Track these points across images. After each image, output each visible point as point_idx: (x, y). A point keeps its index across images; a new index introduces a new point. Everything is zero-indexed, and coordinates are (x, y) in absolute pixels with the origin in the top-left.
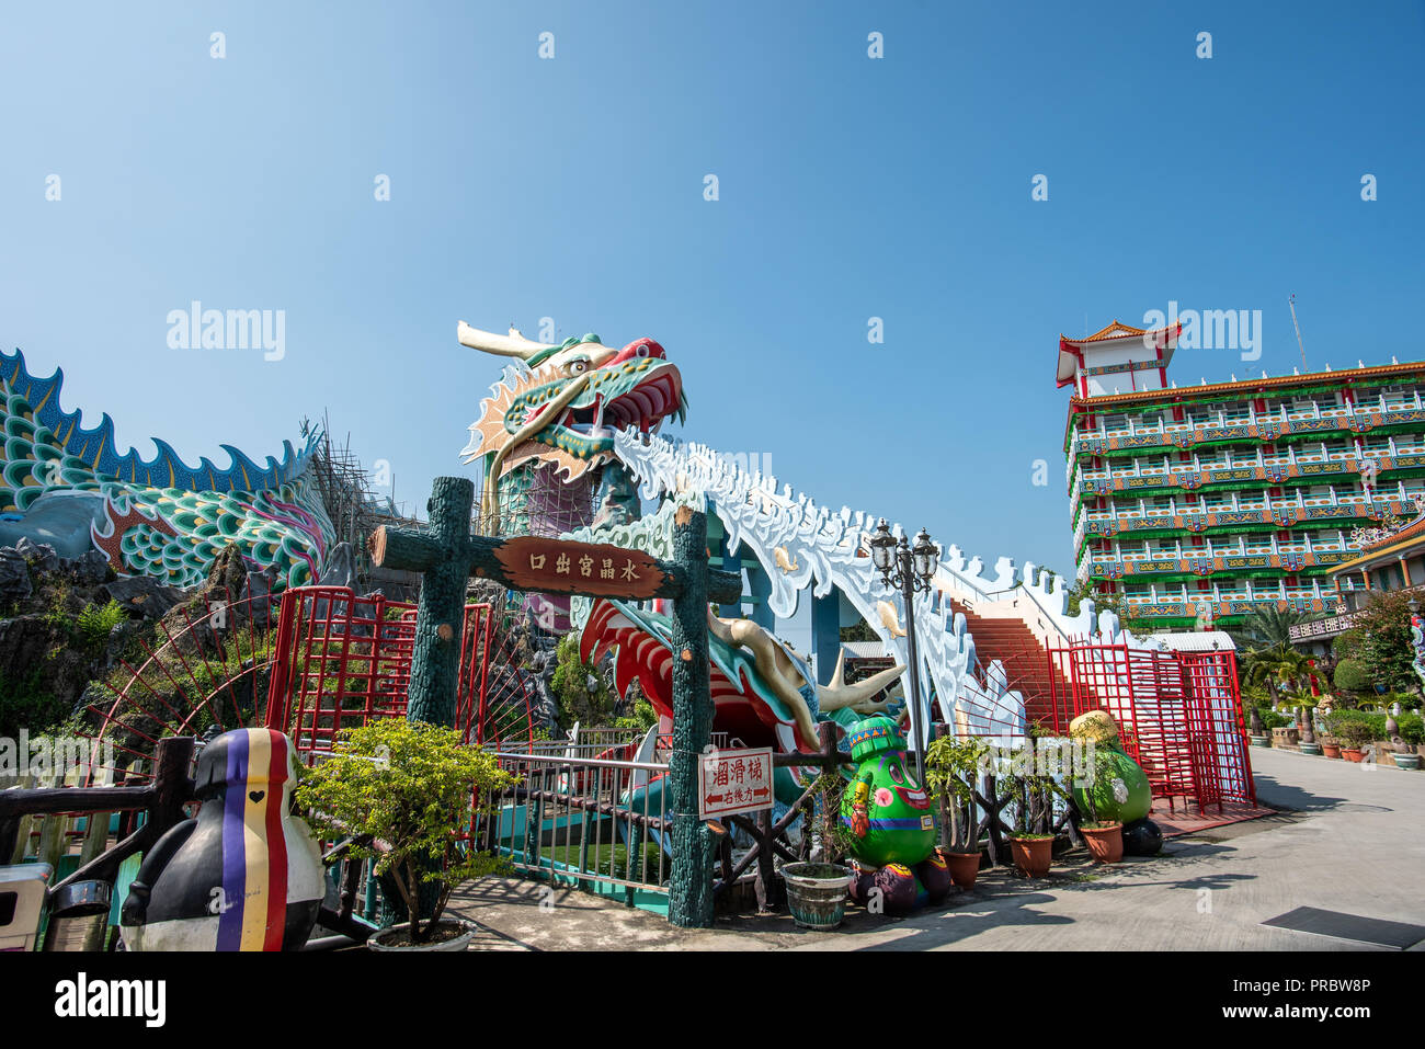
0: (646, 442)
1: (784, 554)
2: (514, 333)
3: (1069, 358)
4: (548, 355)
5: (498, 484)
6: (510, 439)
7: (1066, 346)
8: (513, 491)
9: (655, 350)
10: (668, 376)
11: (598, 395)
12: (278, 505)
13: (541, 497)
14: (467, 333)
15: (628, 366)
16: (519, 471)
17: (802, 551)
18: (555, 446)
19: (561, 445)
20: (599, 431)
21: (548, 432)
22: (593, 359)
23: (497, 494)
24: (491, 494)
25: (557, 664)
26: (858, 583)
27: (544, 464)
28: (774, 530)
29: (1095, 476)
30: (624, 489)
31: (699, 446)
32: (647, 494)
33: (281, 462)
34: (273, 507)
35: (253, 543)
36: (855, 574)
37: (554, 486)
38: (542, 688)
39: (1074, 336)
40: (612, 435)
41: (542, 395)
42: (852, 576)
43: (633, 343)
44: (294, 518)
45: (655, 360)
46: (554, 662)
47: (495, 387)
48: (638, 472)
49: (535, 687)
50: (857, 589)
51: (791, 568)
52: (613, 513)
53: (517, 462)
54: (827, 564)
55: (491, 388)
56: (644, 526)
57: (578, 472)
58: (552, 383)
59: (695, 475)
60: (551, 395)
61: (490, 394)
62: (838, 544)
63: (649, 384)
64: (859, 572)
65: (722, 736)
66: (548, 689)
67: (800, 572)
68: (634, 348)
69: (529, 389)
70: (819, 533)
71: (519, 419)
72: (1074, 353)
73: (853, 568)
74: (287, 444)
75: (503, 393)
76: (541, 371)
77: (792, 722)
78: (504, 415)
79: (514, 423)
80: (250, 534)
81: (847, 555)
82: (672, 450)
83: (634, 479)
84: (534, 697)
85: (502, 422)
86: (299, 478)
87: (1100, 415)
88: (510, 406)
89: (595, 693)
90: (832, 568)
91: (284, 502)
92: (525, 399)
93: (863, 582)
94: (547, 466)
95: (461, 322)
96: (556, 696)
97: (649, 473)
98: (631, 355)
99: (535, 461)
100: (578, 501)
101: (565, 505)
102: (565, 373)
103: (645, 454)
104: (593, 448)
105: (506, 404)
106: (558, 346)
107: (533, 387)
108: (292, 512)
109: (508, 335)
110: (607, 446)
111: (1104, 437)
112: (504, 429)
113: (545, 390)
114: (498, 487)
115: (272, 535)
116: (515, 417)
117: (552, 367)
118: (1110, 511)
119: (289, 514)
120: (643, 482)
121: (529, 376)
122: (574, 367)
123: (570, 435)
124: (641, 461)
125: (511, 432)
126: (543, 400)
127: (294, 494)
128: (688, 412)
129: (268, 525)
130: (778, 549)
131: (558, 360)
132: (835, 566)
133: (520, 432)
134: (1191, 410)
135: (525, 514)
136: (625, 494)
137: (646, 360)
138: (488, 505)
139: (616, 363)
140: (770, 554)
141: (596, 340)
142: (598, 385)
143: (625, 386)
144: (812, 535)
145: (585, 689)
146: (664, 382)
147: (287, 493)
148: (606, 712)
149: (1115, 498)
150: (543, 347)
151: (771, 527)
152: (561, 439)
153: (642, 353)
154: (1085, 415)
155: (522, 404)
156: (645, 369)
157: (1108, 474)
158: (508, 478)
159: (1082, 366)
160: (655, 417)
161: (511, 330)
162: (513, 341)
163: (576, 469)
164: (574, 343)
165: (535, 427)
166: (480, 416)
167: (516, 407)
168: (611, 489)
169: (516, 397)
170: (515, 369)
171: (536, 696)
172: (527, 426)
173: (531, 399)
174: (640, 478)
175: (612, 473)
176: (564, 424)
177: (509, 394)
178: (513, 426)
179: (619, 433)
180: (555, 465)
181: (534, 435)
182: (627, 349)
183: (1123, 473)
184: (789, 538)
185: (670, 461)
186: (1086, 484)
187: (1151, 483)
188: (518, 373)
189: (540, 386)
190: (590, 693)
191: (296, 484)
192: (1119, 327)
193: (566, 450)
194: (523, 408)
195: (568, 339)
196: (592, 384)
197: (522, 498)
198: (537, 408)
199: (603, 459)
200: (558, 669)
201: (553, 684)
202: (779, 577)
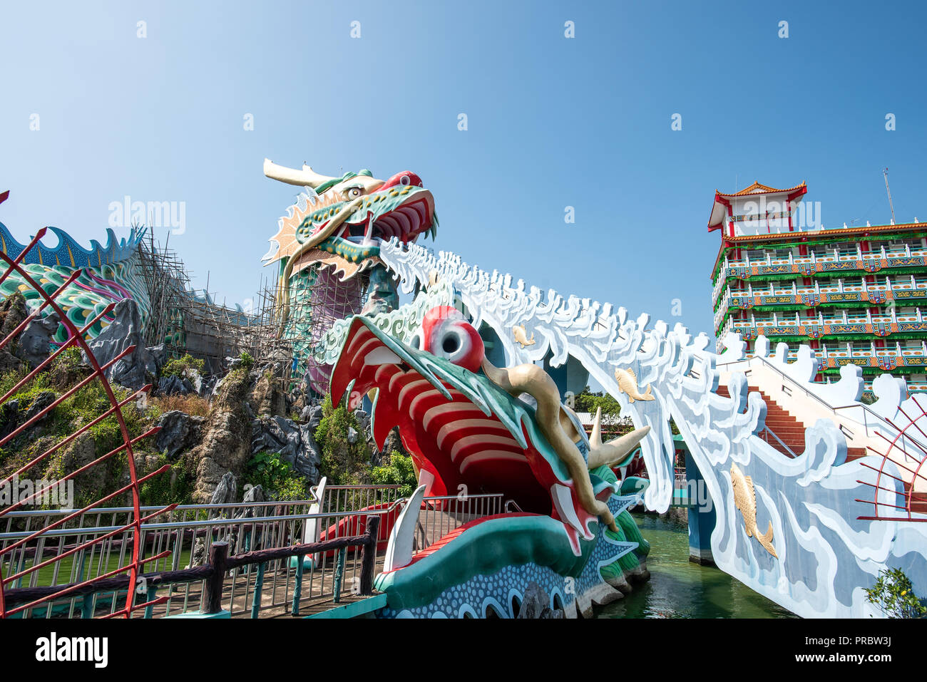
0: (405, 249)
1: (522, 332)
2: (306, 168)
3: (720, 207)
4: (331, 185)
5: (289, 281)
6: (300, 247)
7: (719, 198)
8: (301, 287)
9: (415, 180)
10: (424, 200)
11: (369, 213)
12: (99, 280)
13: (322, 292)
14: (271, 168)
15: (393, 191)
16: (305, 272)
17: (539, 328)
18: (334, 253)
19: (339, 252)
20: (369, 241)
21: (329, 242)
22: (366, 187)
23: (288, 288)
24: (283, 289)
25: (322, 417)
26: (594, 353)
27: (326, 266)
28: (512, 312)
29: (740, 294)
30: (386, 287)
31: (447, 253)
32: (405, 289)
33: (104, 245)
34: (93, 281)
35: (69, 307)
36: (592, 345)
37: (332, 284)
38: (306, 438)
39: (725, 192)
40: (379, 245)
41: (326, 214)
42: (588, 347)
43: (398, 174)
44: (111, 291)
45: (414, 187)
46: (319, 415)
47: (290, 210)
48: (397, 272)
49: (300, 437)
50: (593, 358)
51: (528, 343)
52: (377, 305)
53: (304, 265)
54: (563, 338)
55: (287, 210)
56: (401, 313)
57: (350, 273)
58: (334, 204)
59: (444, 273)
60: (332, 214)
61: (287, 214)
62: (574, 320)
63: (408, 206)
64: (595, 343)
65: (497, 498)
66: (312, 440)
67: (536, 346)
68: (398, 178)
69: (316, 210)
70: (556, 311)
71: (307, 233)
72: (724, 204)
73: (589, 341)
74: (110, 232)
75: (296, 213)
76: (325, 196)
77: (570, 482)
78: (296, 229)
79: (303, 235)
80: (66, 300)
81: (584, 329)
82: (426, 254)
83: (395, 278)
84: (298, 446)
85: (294, 235)
86: (121, 262)
87: (745, 250)
88: (301, 223)
89: (355, 444)
90: (569, 341)
91: (104, 279)
92: (312, 218)
93: (600, 352)
94: (327, 268)
95: (266, 160)
96: (319, 446)
97: (407, 272)
98: (396, 183)
99: (319, 264)
100: (351, 297)
101: (340, 299)
102: (344, 197)
103: (405, 258)
104: (364, 253)
105: (298, 221)
106: (339, 178)
107: (319, 208)
108: (111, 287)
109: (302, 170)
110: (375, 253)
111: (747, 265)
112: (296, 240)
113: (328, 210)
114: (289, 284)
115: (87, 302)
116: (304, 231)
117: (335, 193)
118: (750, 321)
119: (108, 288)
120: (402, 279)
121: (316, 199)
122: (351, 192)
123: (346, 245)
124: (400, 263)
125: (301, 243)
126: (326, 218)
127: (115, 274)
128: (438, 229)
129: (84, 294)
130: (517, 328)
131: (339, 188)
132: (571, 340)
133: (307, 242)
134: (812, 248)
135: (309, 304)
136: (388, 291)
137: (408, 187)
138: (281, 298)
139: (385, 189)
140: (509, 332)
141: (370, 174)
142: (369, 206)
143: (391, 206)
144: (549, 314)
145: (345, 440)
146: (421, 204)
147: (108, 272)
148: (364, 461)
149: (754, 311)
150: (328, 179)
151: (510, 309)
152: (339, 248)
153: (405, 182)
154: (734, 249)
155: (310, 221)
156: (407, 193)
157: (750, 293)
158: (297, 278)
159: (731, 214)
160: (412, 234)
161: (304, 167)
162: (306, 174)
163: (350, 271)
164: (352, 176)
165: (319, 238)
166: (278, 231)
167: (306, 224)
168: (376, 287)
169: (306, 216)
170: (306, 195)
171: (300, 445)
172: (312, 238)
173: (317, 217)
174: (399, 276)
175: (377, 274)
176: (342, 236)
177: (300, 213)
178: (302, 237)
179: (384, 243)
180: (333, 267)
181: (319, 244)
182: (393, 178)
183: (762, 293)
184: (527, 318)
185: (424, 262)
186: (733, 300)
187: (782, 301)
188: (308, 198)
189: (324, 207)
190: (350, 444)
191: (117, 265)
192: (759, 186)
193: (342, 256)
194: (311, 225)
195: (347, 173)
196: (365, 205)
197: (307, 293)
198: (321, 224)
199: (370, 264)
200: (322, 421)
201: (316, 435)
202: (516, 351)
